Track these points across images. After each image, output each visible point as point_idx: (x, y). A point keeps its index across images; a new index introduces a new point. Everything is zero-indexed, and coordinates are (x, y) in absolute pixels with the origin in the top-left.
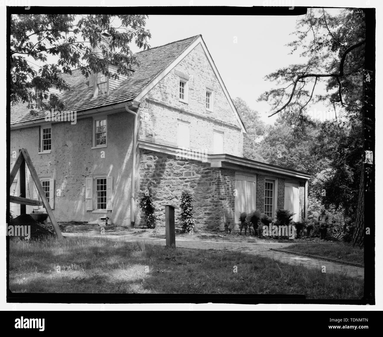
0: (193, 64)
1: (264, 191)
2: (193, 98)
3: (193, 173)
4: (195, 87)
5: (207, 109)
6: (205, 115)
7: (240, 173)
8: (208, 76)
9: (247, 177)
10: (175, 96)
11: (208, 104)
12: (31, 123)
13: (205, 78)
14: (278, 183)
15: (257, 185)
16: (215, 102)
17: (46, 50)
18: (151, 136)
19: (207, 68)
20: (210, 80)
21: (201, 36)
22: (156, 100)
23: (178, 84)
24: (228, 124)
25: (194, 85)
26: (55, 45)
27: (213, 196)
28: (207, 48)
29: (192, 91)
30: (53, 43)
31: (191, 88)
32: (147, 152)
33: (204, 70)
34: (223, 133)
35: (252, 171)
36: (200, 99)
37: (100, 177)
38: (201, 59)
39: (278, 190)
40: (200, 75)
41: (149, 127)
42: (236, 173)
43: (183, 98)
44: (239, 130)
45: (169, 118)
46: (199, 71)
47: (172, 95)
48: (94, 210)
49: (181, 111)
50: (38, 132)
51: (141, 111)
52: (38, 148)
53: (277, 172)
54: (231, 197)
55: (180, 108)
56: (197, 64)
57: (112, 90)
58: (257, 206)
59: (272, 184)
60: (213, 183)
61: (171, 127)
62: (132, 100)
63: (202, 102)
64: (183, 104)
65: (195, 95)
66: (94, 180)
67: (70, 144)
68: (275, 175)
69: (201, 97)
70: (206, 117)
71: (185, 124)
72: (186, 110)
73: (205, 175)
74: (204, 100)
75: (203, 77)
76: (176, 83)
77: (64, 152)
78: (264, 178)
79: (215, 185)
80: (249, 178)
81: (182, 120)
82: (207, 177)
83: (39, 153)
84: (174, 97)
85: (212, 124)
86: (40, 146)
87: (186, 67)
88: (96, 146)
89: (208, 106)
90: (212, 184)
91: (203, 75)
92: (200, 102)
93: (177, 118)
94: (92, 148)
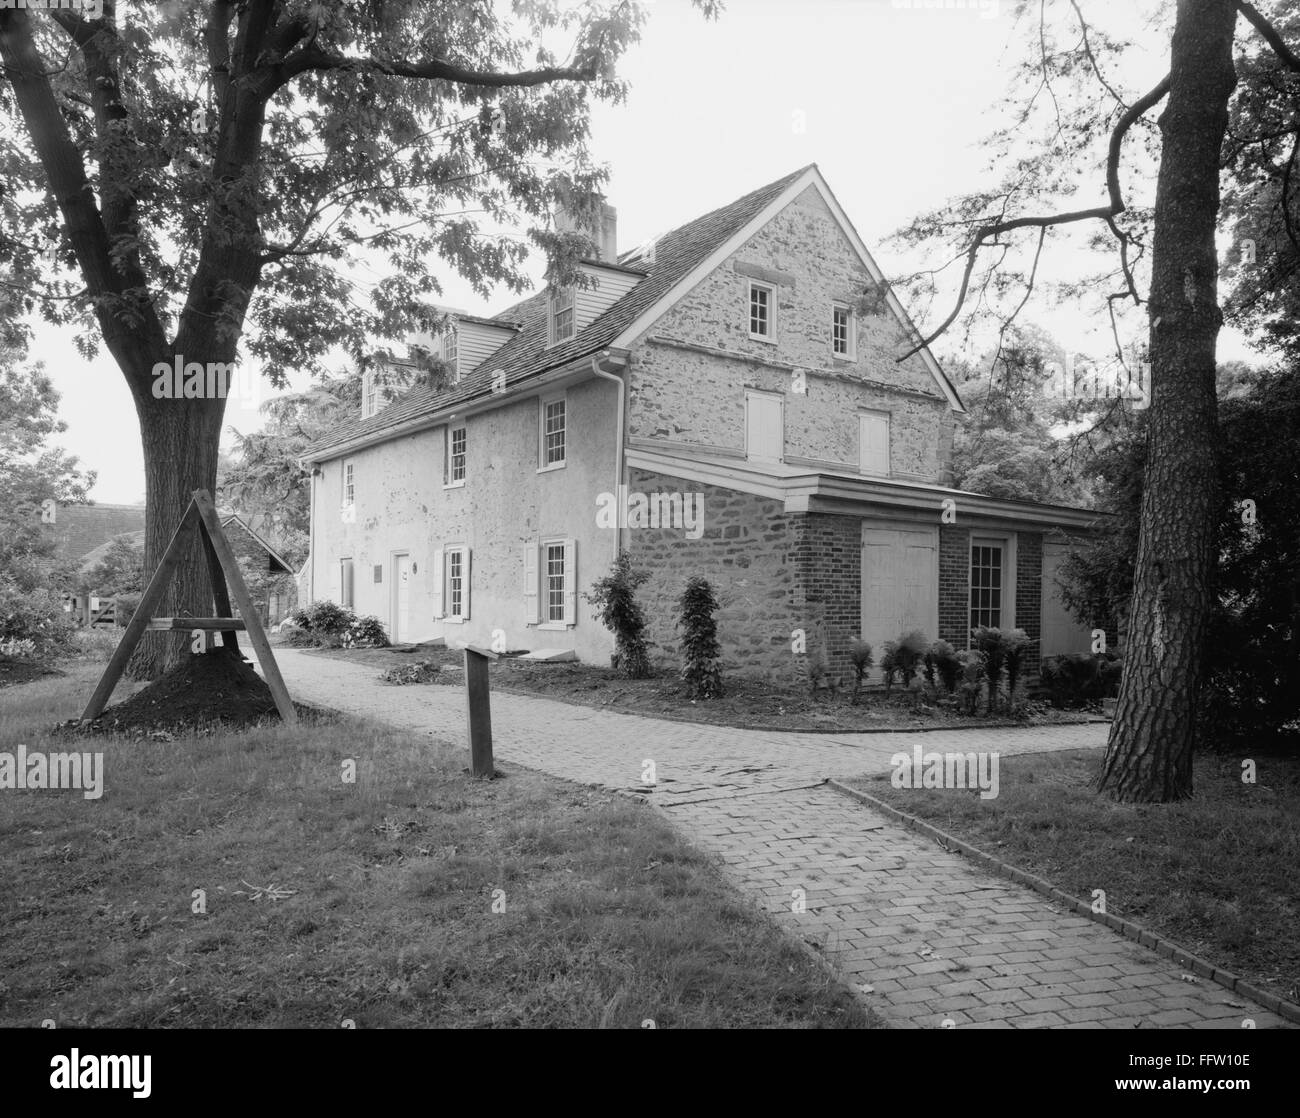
0: (793, 240)
1: (967, 572)
2: (792, 328)
3: (745, 529)
4: (798, 300)
5: (838, 355)
6: (832, 371)
7: (883, 525)
8: (839, 270)
9: (904, 534)
10: (737, 328)
11: (842, 343)
12: (425, 419)
13: (831, 274)
14: (1019, 547)
15: (941, 556)
16: (861, 336)
17: (359, 241)
18: (663, 435)
19: (835, 247)
20: (845, 278)
21: (815, 166)
22: (677, 341)
23: (746, 296)
24: (903, 390)
25: (794, 295)
26: (381, 225)
27: (791, 592)
28: (833, 197)
29: (790, 312)
30: (377, 221)
31: (785, 302)
32: (646, 476)
33: (826, 253)
34: (890, 414)
35: (920, 517)
36: (813, 331)
37: (554, 542)
38: (815, 225)
39: (1019, 565)
40: (813, 269)
41: (658, 411)
42: (865, 525)
43: (762, 331)
44: (940, 403)
45: (717, 384)
46: (810, 257)
47: (728, 326)
48: (541, 622)
49: (756, 364)
50: (443, 439)
51: (635, 373)
52: (442, 475)
53: (1011, 515)
54: (846, 592)
55: (751, 356)
56: (804, 241)
57: (586, 325)
58: (941, 613)
59: (997, 552)
60: (790, 555)
61: (725, 408)
62: (606, 346)
63: (822, 337)
64: (760, 345)
65: (798, 320)
66: (541, 549)
67: (497, 461)
68: (1004, 526)
69: (819, 325)
70: (834, 375)
71: (769, 397)
72: (769, 360)
73: (772, 533)
74: (826, 333)
75: (823, 271)
76: (740, 294)
77: (487, 484)
78: (968, 535)
79: (796, 560)
80: (912, 536)
81: (757, 388)
82: (777, 537)
83: (446, 487)
84: (732, 330)
85: (856, 392)
86: (446, 472)
87: (771, 249)
88: (546, 465)
89: (841, 347)
90: (787, 557)
91: (824, 265)
92: (814, 337)
93: (742, 383)
94: (539, 471)
